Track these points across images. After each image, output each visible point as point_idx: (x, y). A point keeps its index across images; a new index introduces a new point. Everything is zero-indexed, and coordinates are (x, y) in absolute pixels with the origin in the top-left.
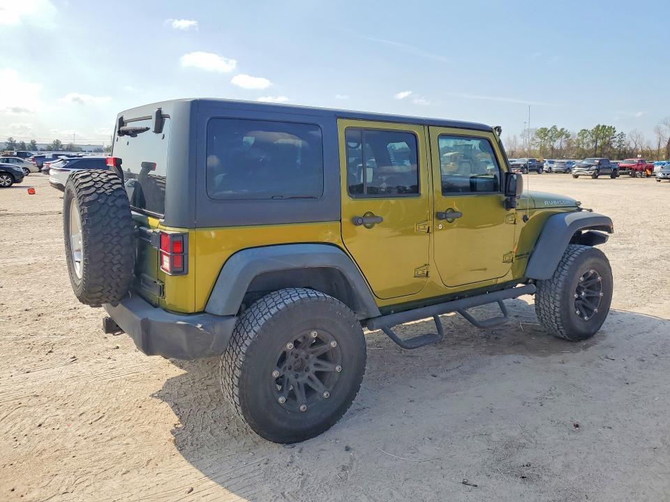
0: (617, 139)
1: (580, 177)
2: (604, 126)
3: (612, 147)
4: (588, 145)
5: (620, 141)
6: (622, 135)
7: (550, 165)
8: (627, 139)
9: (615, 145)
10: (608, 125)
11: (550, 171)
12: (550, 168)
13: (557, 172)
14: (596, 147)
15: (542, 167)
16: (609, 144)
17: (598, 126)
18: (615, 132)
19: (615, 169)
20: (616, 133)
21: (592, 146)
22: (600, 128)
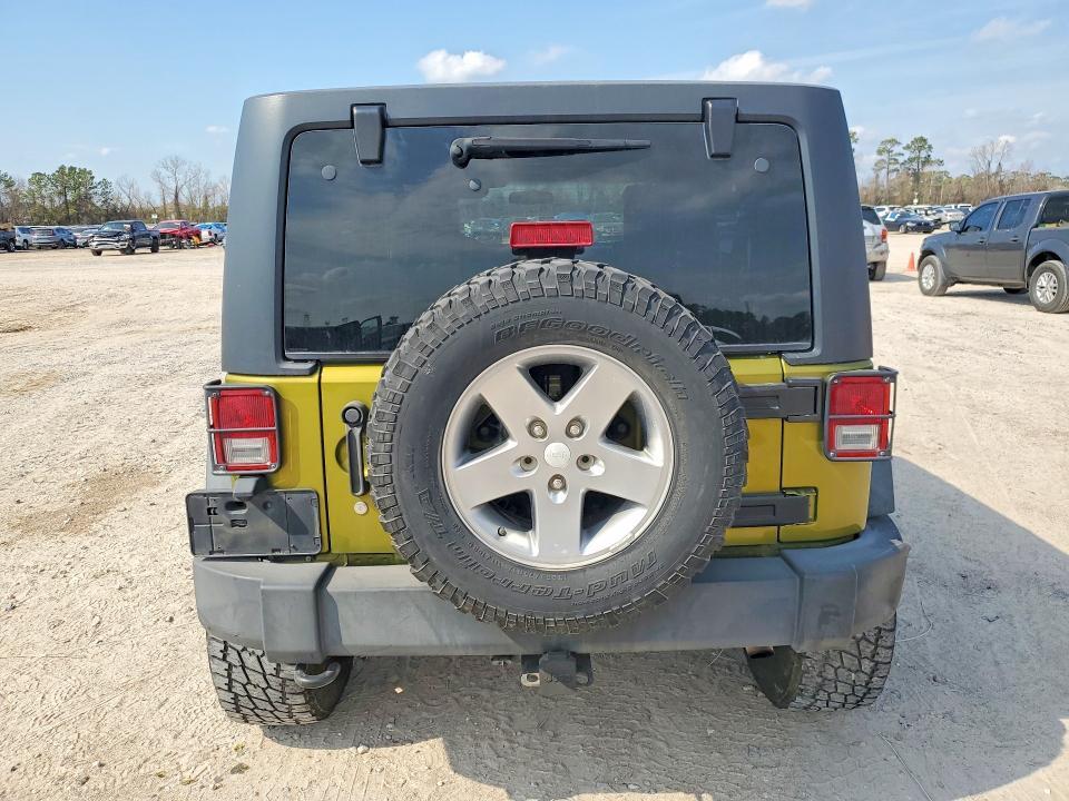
0: (99, 190)
1: (104, 253)
2: (72, 169)
3: (93, 205)
4: (52, 201)
5: (104, 194)
6: (105, 183)
7: (25, 236)
8: (115, 190)
9: (97, 201)
10: (79, 166)
11: (26, 247)
12: (25, 241)
13: (41, 247)
14: (66, 202)
15: (13, 240)
16: (88, 197)
17: (62, 168)
18: (93, 178)
19: (155, 238)
20: (96, 180)
21: (58, 201)
22: (67, 171)
